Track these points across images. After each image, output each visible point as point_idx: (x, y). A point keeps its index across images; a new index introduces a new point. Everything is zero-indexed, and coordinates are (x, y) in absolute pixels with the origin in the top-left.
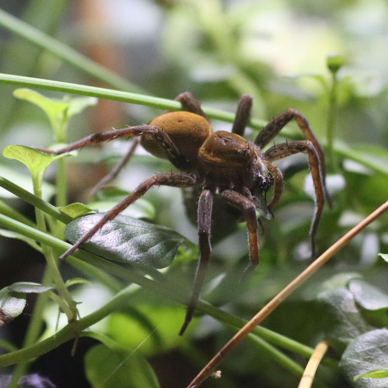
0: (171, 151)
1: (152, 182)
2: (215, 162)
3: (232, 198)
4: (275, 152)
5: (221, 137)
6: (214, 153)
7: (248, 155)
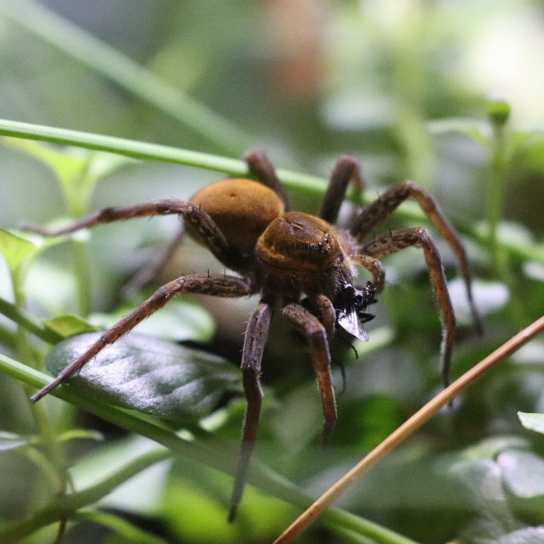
0: (212, 240)
1: (175, 288)
2: (277, 261)
3: (294, 316)
4: (375, 246)
5: (290, 223)
6: (275, 246)
7: (326, 252)
